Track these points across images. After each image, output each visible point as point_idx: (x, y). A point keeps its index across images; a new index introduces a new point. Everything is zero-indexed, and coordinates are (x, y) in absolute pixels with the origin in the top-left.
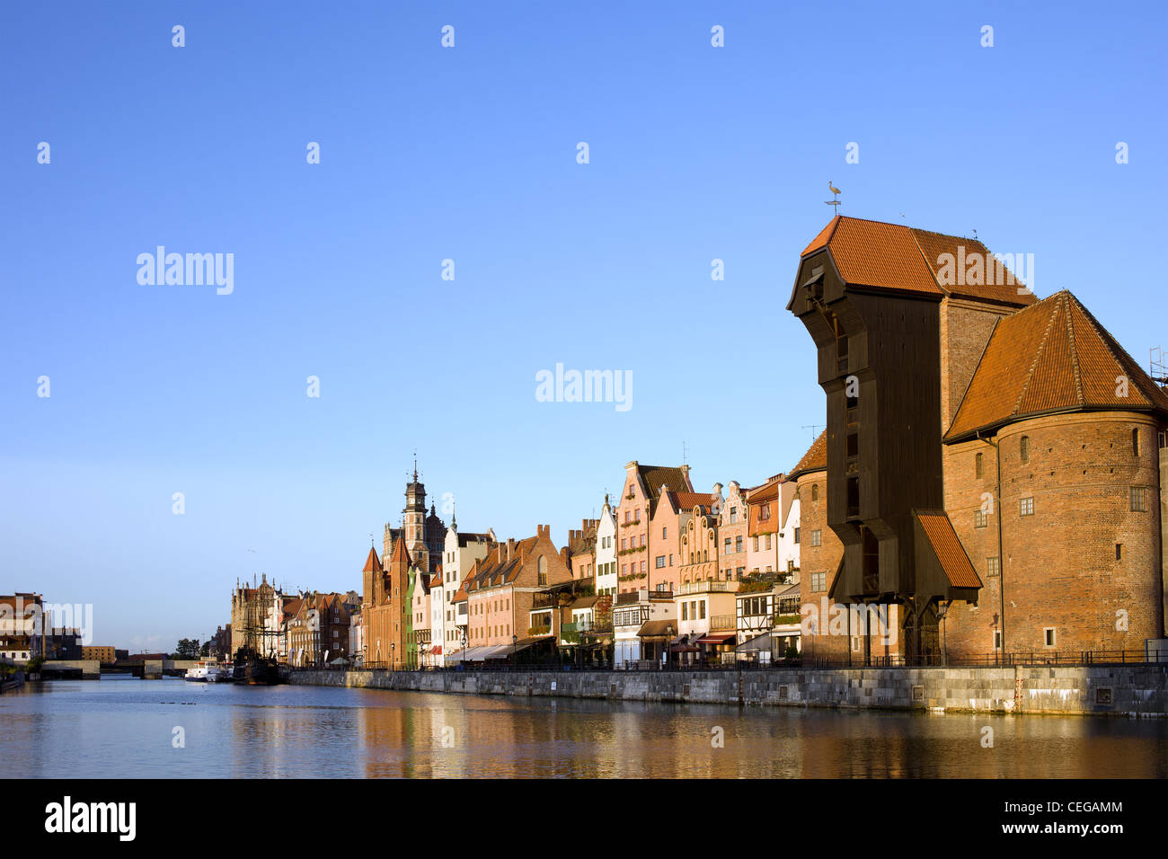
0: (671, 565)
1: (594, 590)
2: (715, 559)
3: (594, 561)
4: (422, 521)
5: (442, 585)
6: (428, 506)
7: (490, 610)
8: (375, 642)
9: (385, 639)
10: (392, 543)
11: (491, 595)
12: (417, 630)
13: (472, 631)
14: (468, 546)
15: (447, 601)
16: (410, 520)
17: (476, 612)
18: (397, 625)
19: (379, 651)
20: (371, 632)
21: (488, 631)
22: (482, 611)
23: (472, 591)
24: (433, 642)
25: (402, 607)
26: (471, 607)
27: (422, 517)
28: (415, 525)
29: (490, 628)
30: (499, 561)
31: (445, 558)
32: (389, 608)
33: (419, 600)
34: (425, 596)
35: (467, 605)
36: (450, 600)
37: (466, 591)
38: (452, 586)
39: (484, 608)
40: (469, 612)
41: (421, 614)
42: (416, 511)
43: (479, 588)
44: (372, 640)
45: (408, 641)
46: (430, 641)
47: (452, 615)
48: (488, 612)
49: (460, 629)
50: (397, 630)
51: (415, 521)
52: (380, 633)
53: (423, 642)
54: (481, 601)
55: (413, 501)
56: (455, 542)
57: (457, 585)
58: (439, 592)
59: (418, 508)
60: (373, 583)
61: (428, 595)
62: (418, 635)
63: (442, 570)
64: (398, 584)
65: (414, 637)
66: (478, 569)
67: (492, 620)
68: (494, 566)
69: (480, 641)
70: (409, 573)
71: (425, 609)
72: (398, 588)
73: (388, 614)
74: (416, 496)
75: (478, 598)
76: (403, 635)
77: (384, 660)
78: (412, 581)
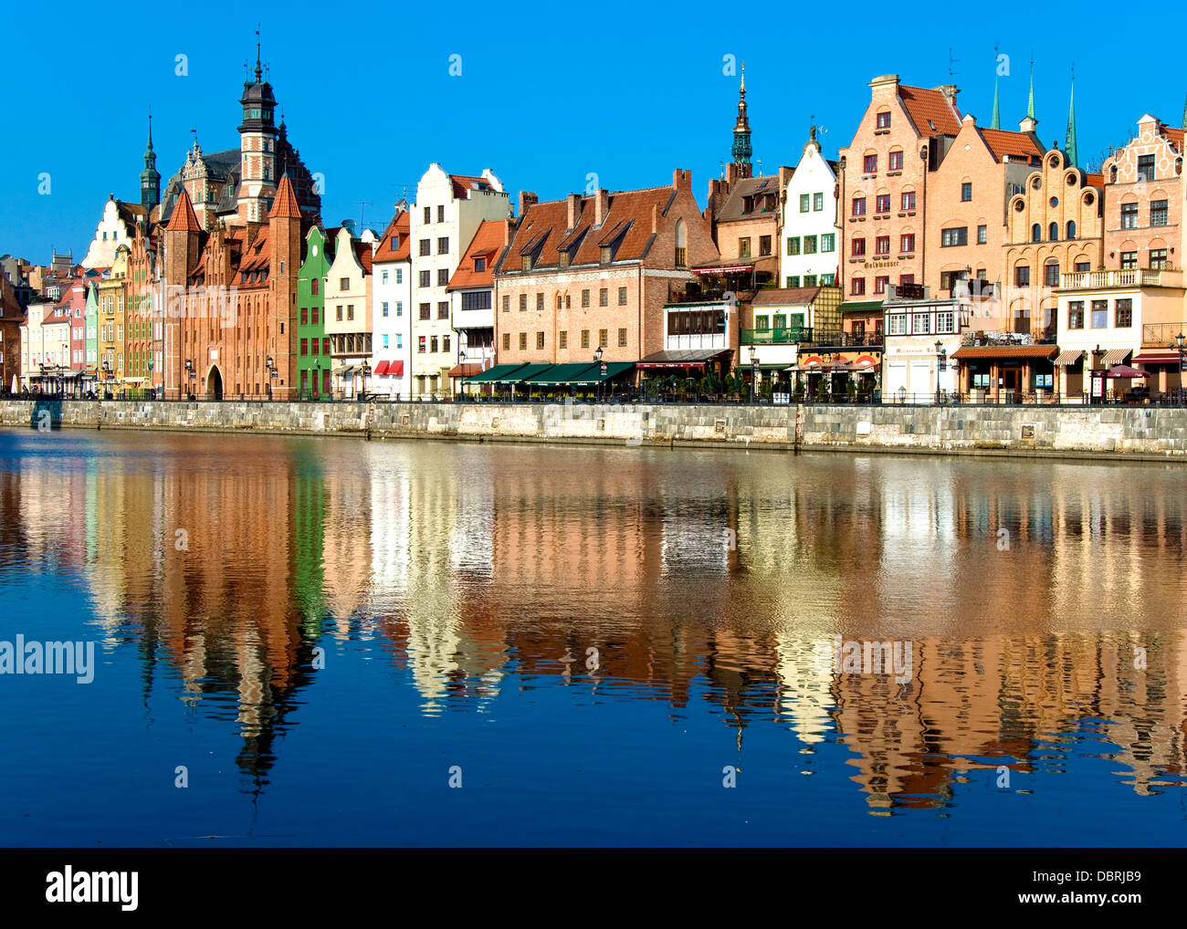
0: (979, 243)
1: (778, 279)
2: (1099, 235)
3: (779, 233)
4: (271, 148)
5: (409, 260)
6: (277, 125)
7: (564, 305)
8: (204, 351)
9: (236, 347)
10: (209, 182)
11: (570, 281)
12: (335, 335)
13: (507, 337)
14: (469, 197)
15: (421, 287)
16: (252, 147)
17: (523, 307)
18: (282, 324)
19: (215, 368)
20: (189, 333)
21: (558, 338)
22: (540, 305)
23: (511, 271)
24: (379, 355)
25: (292, 296)
26: (506, 298)
27: (272, 141)
28: (261, 154)
29: (564, 334)
30: (571, 224)
31: (416, 215)
32: (253, 295)
33: (345, 283)
34: (363, 277)
35: (493, 294)
36: (429, 285)
37: (484, 271)
38: (434, 263)
39: (549, 302)
40: (501, 306)
41: (351, 307)
42: (264, 131)
43: (532, 267)
44: (193, 349)
45: (304, 351)
46: (370, 353)
47: (434, 311)
48: (560, 307)
49: (459, 334)
50: (282, 332)
51: (261, 148)
52: (221, 336)
53: (352, 353)
54: (538, 290)
55: (256, 113)
56: (448, 190)
57: (451, 261)
58: (399, 272)
59: (267, 126)
60: (188, 251)
61: (369, 276)
62: (335, 343)
63: (405, 236)
64: (286, 256)
65: (321, 346)
66: (510, 237)
67: (572, 320)
68: (553, 232)
69: (534, 355)
70: (309, 237)
71: (364, 299)
72: (286, 262)
73: (249, 304)
74: (260, 105)
75: (530, 284)
76: (292, 341)
77: (233, 382)
78: (315, 251)
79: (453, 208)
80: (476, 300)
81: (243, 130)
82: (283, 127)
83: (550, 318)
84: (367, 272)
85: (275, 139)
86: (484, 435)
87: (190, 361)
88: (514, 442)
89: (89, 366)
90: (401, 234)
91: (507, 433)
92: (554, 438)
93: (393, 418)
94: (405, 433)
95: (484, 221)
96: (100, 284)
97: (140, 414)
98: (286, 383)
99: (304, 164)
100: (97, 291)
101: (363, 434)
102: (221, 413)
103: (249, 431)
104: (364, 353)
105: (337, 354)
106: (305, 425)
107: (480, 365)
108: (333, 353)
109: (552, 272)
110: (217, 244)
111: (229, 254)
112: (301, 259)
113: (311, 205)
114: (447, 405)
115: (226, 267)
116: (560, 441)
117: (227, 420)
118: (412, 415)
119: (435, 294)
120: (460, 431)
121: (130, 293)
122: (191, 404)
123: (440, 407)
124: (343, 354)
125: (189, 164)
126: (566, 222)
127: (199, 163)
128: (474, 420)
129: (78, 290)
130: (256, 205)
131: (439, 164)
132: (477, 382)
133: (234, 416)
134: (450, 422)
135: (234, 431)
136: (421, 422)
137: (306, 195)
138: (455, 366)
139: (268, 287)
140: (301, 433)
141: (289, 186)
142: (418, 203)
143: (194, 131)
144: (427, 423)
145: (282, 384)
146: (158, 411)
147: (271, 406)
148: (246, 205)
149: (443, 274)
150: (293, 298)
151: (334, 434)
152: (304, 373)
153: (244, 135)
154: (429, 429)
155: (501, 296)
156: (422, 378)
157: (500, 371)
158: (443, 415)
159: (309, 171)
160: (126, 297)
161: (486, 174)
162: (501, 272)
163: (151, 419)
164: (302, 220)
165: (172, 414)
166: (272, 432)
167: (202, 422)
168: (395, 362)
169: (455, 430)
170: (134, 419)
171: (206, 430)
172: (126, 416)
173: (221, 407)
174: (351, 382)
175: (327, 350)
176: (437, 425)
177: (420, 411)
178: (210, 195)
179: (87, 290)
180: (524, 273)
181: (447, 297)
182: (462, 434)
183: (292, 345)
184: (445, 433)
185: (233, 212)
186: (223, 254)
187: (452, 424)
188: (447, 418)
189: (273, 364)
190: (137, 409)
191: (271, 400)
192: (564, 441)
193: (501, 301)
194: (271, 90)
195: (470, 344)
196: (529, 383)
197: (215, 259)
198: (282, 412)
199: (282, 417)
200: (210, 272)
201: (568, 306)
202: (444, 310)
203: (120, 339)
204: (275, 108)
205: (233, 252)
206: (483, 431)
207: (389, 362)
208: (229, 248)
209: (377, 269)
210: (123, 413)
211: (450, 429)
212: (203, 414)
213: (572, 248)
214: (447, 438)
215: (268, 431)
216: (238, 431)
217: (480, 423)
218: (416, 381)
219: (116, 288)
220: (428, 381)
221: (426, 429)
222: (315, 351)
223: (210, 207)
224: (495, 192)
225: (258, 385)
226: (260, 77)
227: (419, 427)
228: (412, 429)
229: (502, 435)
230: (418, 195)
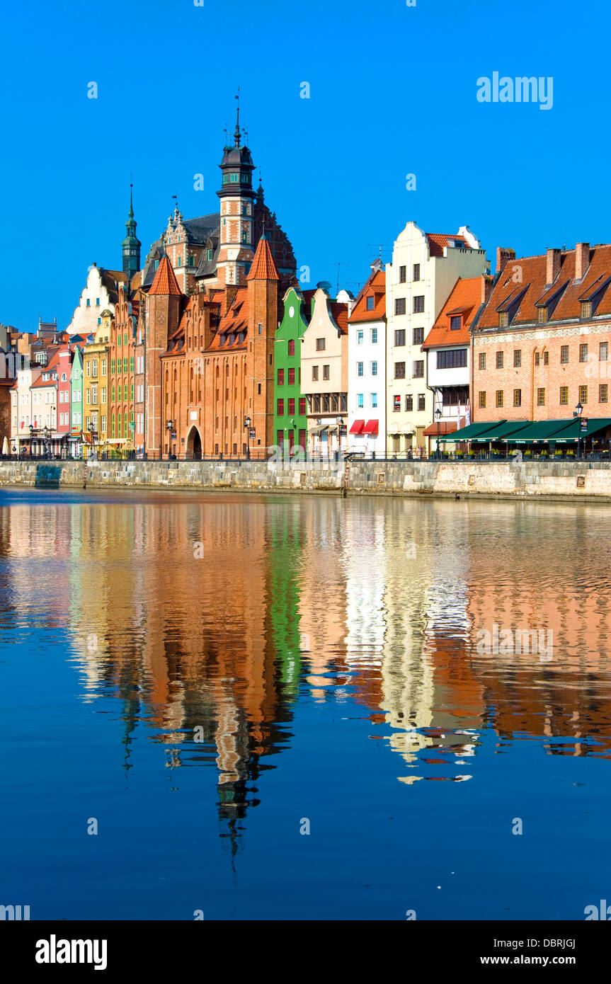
4: (249, 212)
5: (384, 319)
6: (255, 189)
7: (542, 361)
8: (184, 413)
9: (215, 408)
10: (189, 247)
11: (549, 336)
12: (311, 395)
13: (483, 394)
14: (445, 255)
15: (396, 345)
16: (230, 210)
17: (499, 364)
18: (260, 385)
19: (194, 428)
20: (170, 395)
21: (536, 395)
22: (517, 362)
23: (486, 328)
24: (355, 414)
25: (269, 356)
26: (482, 355)
27: (250, 205)
28: (239, 218)
29: (541, 391)
30: (549, 279)
31: (392, 274)
32: (231, 357)
33: (321, 344)
34: (339, 337)
35: (469, 352)
36: (404, 344)
37: (460, 329)
38: (409, 322)
39: (526, 359)
40: (477, 364)
41: (326, 367)
42: (243, 194)
43: (509, 324)
44: (173, 409)
45: (280, 412)
46: (345, 412)
47: (410, 370)
48: (537, 363)
49: (434, 393)
50: (259, 393)
51: (239, 212)
52: (200, 398)
53: (327, 413)
54: (515, 346)
55: (235, 178)
56: (423, 248)
57: (426, 320)
58: (374, 331)
59: (245, 190)
60: (169, 314)
61: (345, 336)
62: (310, 403)
63: (380, 295)
64: (264, 317)
65: (297, 406)
66: (487, 294)
67: (551, 377)
68: (531, 288)
69: (510, 413)
70: (285, 299)
71: (339, 359)
72: (263, 323)
73: (227, 366)
74: (238, 170)
75: (507, 341)
76: (269, 401)
77: (211, 442)
78: (292, 312)
79: (429, 267)
80: (451, 358)
81: (221, 195)
82: (261, 190)
83: (528, 374)
84: (343, 332)
85: (252, 203)
86: (461, 493)
87: (171, 421)
88: (491, 500)
89: (74, 428)
90: (376, 294)
91: (483, 491)
92: (532, 495)
93: (369, 476)
94: (381, 491)
95: (460, 278)
96: (85, 349)
97: (124, 474)
98: (263, 442)
99: (280, 226)
100: (82, 355)
101: (339, 492)
102: (200, 473)
103: (228, 489)
104: (340, 413)
105: (313, 414)
106: (282, 484)
107: (456, 423)
108: (309, 413)
109: (530, 328)
110: (197, 308)
111: (208, 317)
112: (278, 321)
113: (287, 268)
114: (422, 463)
115: (206, 329)
116: (538, 498)
117: (207, 479)
118: (387, 473)
119: (411, 353)
120: (436, 488)
121: (113, 357)
122: (172, 464)
123: (416, 464)
124: (318, 414)
125: (170, 230)
126: (545, 277)
127: (180, 228)
128: (450, 477)
129: (65, 354)
130: (234, 269)
131: (415, 222)
132: (453, 440)
133: (214, 475)
134: (426, 480)
135: (214, 489)
136: (397, 480)
137: (282, 258)
138: (430, 424)
139: (245, 348)
140: (278, 491)
141: (267, 248)
142: (394, 262)
143: (175, 197)
144: (403, 481)
145: (259, 443)
146: (140, 471)
147: (249, 464)
148: (224, 269)
149: (418, 332)
150: (270, 359)
151: (310, 492)
152: (280, 433)
153: (222, 199)
154: (404, 488)
155: (477, 353)
156: (396, 437)
157: (477, 429)
158: (418, 472)
159: (285, 234)
160: (109, 361)
161: (463, 231)
162: (477, 329)
163: (134, 478)
164: (279, 281)
165: (154, 473)
166: (250, 490)
167: (183, 481)
168: (370, 421)
169: (431, 487)
170: (118, 479)
171: (186, 489)
172: (110, 476)
173: (201, 466)
174: (326, 442)
175: (302, 411)
176: (414, 483)
177: (396, 469)
178: (190, 259)
179: (73, 355)
180: (501, 330)
181: (422, 356)
182: (438, 492)
183: (269, 405)
184: (421, 491)
185: (212, 276)
186: (203, 317)
187: (427, 482)
188: (423, 477)
189: (250, 424)
190: (120, 469)
191: (248, 460)
192: (543, 498)
193: (477, 358)
194: (249, 153)
195: (445, 402)
196: (506, 441)
197: (195, 323)
198: (259, 471)
199: (260, 476)
200: (190, 335)
201: (546, 362)
202: (420, 369)
203: (104, 402)
204: (253, 172)
205: (212, 315)
206: (459, 489)
207: (364, 421)
208: (209, 311)
209: (352, 329)
210: (108, 473)
211: (425, 487)
212: (184, 473)
213: (551, 304)
214: (423, 495)
215: (246, 490)
216: (217, 490)
217: (457, 481)
218: (390, 440)
219: (100, 352)
220: (403, 439)
221: (402, 487)
222: (291, 411)
223: (190, 272)
224: (472, 250)
225: (235, 445)
226: (239, 141)
227: (395, 485)
228: (387, 487)
229: (479, 492)
230: (394, 254)
